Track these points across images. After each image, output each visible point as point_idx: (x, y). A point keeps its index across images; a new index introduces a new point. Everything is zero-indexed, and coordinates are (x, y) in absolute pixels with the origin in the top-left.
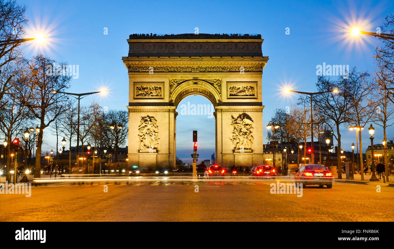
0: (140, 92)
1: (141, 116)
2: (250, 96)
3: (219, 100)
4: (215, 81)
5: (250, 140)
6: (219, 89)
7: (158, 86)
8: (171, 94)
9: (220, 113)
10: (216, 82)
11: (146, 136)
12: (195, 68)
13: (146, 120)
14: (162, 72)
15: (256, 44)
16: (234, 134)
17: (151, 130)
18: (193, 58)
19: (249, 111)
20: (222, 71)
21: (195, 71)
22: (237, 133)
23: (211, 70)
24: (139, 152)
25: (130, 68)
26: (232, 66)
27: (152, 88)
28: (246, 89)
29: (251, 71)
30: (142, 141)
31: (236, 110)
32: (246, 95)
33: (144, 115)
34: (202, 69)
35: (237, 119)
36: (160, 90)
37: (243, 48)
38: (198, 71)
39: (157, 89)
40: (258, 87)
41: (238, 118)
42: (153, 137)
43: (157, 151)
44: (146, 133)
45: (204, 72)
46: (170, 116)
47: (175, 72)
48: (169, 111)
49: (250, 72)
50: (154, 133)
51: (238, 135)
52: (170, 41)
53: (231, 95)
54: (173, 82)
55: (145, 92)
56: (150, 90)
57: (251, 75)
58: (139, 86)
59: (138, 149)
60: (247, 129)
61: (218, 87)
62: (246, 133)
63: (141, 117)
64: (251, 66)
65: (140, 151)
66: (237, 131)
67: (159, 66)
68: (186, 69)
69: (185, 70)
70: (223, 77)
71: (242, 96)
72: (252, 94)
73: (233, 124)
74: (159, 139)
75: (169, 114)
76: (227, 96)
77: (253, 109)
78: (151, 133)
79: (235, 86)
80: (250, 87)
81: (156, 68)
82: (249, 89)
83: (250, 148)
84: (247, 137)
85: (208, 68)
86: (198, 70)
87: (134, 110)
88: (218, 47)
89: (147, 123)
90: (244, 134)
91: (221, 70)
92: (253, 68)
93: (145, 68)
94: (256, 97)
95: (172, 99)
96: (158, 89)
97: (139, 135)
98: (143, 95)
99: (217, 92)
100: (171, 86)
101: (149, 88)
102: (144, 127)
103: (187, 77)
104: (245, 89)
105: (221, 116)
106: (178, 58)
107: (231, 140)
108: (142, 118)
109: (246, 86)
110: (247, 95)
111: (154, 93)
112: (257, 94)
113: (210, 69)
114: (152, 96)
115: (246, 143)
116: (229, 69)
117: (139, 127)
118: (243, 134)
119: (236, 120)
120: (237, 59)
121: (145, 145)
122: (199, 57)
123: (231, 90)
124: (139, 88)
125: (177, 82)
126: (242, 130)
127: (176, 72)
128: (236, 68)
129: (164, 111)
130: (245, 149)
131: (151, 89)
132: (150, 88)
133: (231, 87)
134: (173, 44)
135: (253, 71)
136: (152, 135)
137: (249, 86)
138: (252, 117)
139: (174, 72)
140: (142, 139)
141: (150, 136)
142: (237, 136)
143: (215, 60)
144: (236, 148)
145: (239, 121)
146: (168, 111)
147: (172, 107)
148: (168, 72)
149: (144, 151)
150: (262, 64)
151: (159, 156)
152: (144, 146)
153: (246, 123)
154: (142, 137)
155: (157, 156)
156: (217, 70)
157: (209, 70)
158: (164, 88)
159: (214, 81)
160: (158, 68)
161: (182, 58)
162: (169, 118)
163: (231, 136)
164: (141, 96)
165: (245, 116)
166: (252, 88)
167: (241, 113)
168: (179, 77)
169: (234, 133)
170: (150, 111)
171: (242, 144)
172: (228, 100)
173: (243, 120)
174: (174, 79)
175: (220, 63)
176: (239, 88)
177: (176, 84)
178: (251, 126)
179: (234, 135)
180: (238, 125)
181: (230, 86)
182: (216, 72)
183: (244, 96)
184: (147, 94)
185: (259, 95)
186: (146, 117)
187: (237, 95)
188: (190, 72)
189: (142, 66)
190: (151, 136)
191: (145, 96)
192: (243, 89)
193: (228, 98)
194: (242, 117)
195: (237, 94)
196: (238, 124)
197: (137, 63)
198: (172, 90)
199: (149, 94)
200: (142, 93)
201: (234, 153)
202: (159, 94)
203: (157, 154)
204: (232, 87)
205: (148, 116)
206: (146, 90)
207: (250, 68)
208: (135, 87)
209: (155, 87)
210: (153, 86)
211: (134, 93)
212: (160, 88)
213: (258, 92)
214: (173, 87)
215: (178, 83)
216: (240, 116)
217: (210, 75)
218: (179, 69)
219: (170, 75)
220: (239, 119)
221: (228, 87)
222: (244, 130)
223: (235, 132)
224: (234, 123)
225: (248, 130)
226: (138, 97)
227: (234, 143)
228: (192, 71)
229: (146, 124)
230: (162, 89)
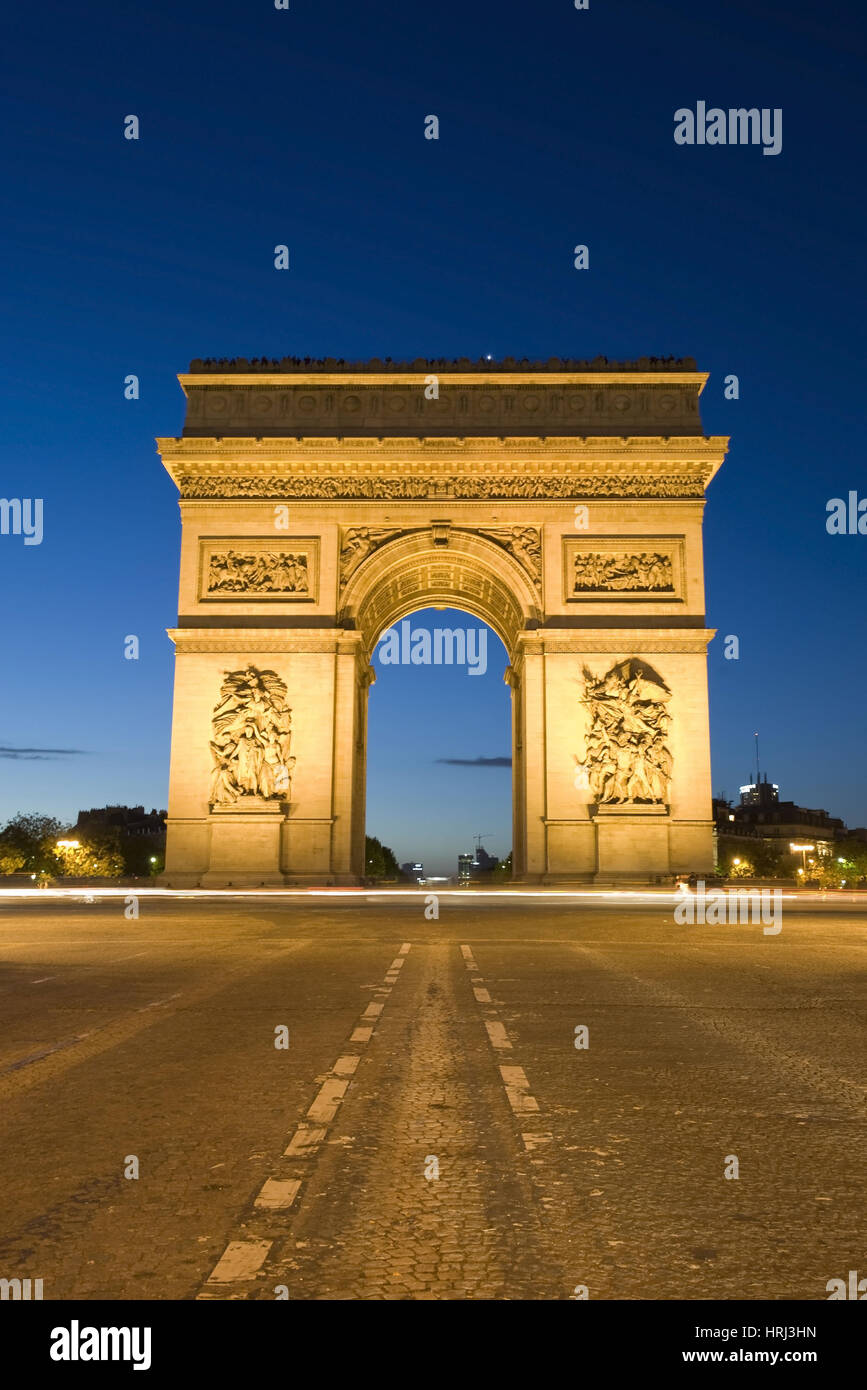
0: (225, 576)
1: (223, 669)
2: (654, 590)
3: (532, 609)
4: (517, 534)
5: (659, 766)
6: (532, 566)
7: (296, 555)
8: (346, 583)
9: (538, 659)
10: (521, 536)
11: (242, 749)
12: (441, 483)
13: (245, 685)
14: (312, 497)
15: (676, 392)
16: (593, 740)
17: (264, 724)
18: (433, 444)
19: (652, 649)
20: (545, 496)
21: (438, 496)
22: (606, 738)
23: (503, 492)
24: (211, 813)
25: (187, 483)
26: (582, 474)
27: (272, 561)
28: (641, 563)
29: (657, 496)
30: (224, 767)
31: (598, 646)
32: (641, 589)
33: (235, 663)
34: (466, 487)
35: (605, 682)
36: (302, 568)
37: (627, 406)
38: (452, 496)
39: (290, 563)
40: (687, 555)
41: (609, 675)
42: (270, 752)
43: (285, 809)
44: (244, 736)
45: (476, 497)
46: (340, 671)
47: (363, 497)
48: (337, 649)
49: (654, 497)
50: (272, 737)
51: (609, 743)
52: (344, 383)
53: (579, 588)
54: (353, 539)
55: (242, 574)
56: (262, 569)
57: (657, 511)
58: (222, 552)
59: (208, 799)
60: (646, 722)
61: (527, 559)
62: (640, 738)
63: (226, 673)
64: (657, 476)
65: (217, 808)
66: (606, 729)
67: (300, 475)
68: (405, 487)
69: (401, 491)
70: (546, 519)
71: (626, 590)
72: (663, 585)
73: (589, 699)
74: (294, 758)
75: (336, 663)
76: (566, 593)
77: (667, 641)
78: (263, 734)
79: (595, 554)
80: (656, 555)
81: (289, 482)
82: (653, 564)
83: (659, 797)
84: (646, 751)
85: (491, 483)
86: (451, 489)
87: (198, 643)
88: (529, 406)
89: (245, 696)
90: (635, 741)
91: (540, 491)
92: (665, 482)
93: (247, 484)
94: (677, 594)
95: (348, 603)
96: (294, 565)
97: (213, 744)
98: (237, 587)
99: (526, 575)
100: (344, 552)
101: (258, 559)
102: (233, 711)
103: (407, 518)
104: (636, 563)
105: (541, 672)
106: (372, 443)
107: (583, 764)
108: (227, 676)
109: (638, 554)
110: (646, 589)
111: (280, 579)
112: (685, 585)
113: (499, 487)
114: (270, 590)
115: (643, 777)
116: (572, 487)
117: (216, 710)
118: (629, 741)
119: (602, 684)
120: (604, 447)
121: (235, 785)
122: (454, 439)
123: (581, 568)
124: (222, 562)
125: (367, 537)
126: (626, 726)
127: (366, 497)
128: (599, 484)
129: (317, 648)
130: (638, 800)
131: (268, 564)
132: (262, 559)
133: (579, 558)
134: (356, 394)
135: (668, 496)
136: (264, 742)
137: (650, 552)
138: (663, 674)
139: (358, 497)
140: (224, 761)
141: (258, 746)
142: (605, 747)
143: (521, 452)
144: (602, 796)
145: (612, 688)
146: (334, 649)
147: (347, 632)
148: (335, 497)
149: (232, 807)
150: (703, 466)
151: (293, 830)
152: (231, 789)
153: (643, 697)
154: (227, 752)
155: (285, 827)
156: (525, 490)
157: (496, 491)
158: (318, 560)
159: (513, 535)
160: (297, 485)
161: (388, 443)
162: (336, 679)
163: (580, 748)
164: (226, 589)
165: (636, 670)
166: (662, 559)
167: (621, 658)
168: (376, 518)
169: (592, 736)
170: (262, 649)
171: (628, 779)
172: (571, 605)
173: (632, 685)
174: (358, 524)
175: (535, 463)
176: (614, 561)
177: (365, 546)
178: (661, 708)
179: (594, 743)
180: (608, 706)
181: (576, 554)
182: (522, 497)
183: (633, 590)
184: (252, 582)
185: (689, 588)
186: (243, 673)
187: (605, 589)
188: (419, 498)
189: (234, 474)
190: (262, 746)
191: (243, 590)
192: (627, 563)
193: (569, 601)
194: (626, 673)
195: (606, 584)
196: (612, 703)
197: (215, 463)
198: (350, 566)
199: (260, 584)
200: (230, 580)
201: (597, 819)
202: (297, 585)
203: (281, 818)
204: (586, 559)
205: (252, 669)
206: (246, 568)
207: (655, 484)
208: (207, 558)
209: (282, 555)
210: (276, 551)
211: (200, 581)
212: (303, 561)
213: (689, 577)
214: (354, 558)
215: (374, 542)
216: (617, 670)
217: (498, 509)
218: (378, 485)
219: (341, 512)
220: (614, 681)
221: (569, 558)
222: (634, 724)
223: (598, 735)
224: (593, 697)
225: (650, 726)
226: (216, 594)
227: (594, 776)
228: (429, 496)
229: (245, 700)
230: (310, 564)
